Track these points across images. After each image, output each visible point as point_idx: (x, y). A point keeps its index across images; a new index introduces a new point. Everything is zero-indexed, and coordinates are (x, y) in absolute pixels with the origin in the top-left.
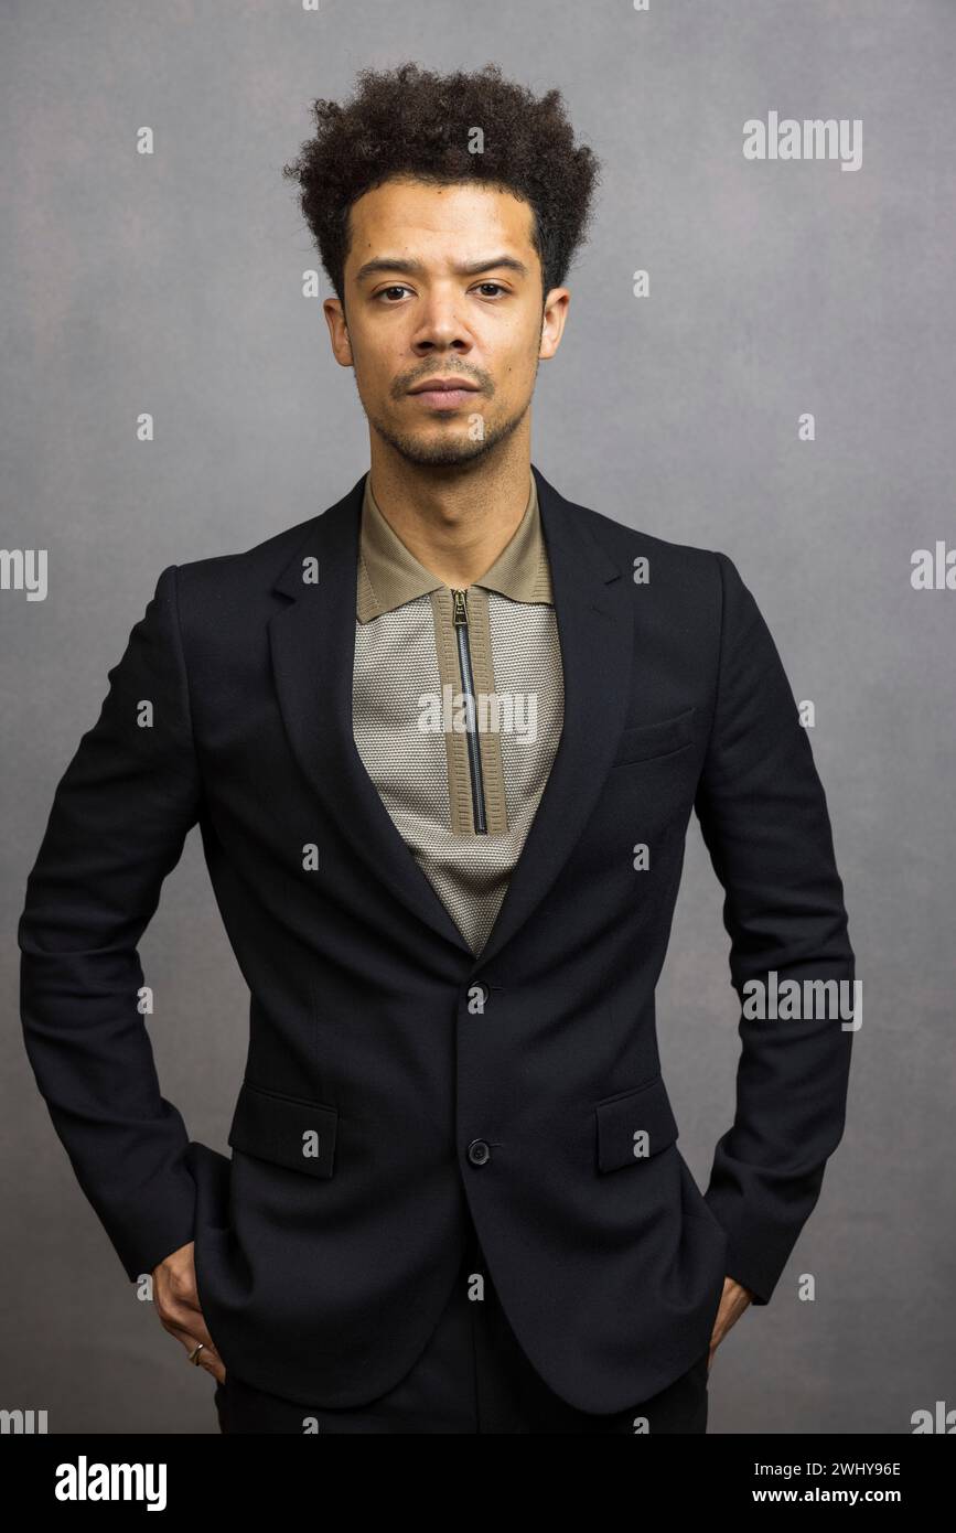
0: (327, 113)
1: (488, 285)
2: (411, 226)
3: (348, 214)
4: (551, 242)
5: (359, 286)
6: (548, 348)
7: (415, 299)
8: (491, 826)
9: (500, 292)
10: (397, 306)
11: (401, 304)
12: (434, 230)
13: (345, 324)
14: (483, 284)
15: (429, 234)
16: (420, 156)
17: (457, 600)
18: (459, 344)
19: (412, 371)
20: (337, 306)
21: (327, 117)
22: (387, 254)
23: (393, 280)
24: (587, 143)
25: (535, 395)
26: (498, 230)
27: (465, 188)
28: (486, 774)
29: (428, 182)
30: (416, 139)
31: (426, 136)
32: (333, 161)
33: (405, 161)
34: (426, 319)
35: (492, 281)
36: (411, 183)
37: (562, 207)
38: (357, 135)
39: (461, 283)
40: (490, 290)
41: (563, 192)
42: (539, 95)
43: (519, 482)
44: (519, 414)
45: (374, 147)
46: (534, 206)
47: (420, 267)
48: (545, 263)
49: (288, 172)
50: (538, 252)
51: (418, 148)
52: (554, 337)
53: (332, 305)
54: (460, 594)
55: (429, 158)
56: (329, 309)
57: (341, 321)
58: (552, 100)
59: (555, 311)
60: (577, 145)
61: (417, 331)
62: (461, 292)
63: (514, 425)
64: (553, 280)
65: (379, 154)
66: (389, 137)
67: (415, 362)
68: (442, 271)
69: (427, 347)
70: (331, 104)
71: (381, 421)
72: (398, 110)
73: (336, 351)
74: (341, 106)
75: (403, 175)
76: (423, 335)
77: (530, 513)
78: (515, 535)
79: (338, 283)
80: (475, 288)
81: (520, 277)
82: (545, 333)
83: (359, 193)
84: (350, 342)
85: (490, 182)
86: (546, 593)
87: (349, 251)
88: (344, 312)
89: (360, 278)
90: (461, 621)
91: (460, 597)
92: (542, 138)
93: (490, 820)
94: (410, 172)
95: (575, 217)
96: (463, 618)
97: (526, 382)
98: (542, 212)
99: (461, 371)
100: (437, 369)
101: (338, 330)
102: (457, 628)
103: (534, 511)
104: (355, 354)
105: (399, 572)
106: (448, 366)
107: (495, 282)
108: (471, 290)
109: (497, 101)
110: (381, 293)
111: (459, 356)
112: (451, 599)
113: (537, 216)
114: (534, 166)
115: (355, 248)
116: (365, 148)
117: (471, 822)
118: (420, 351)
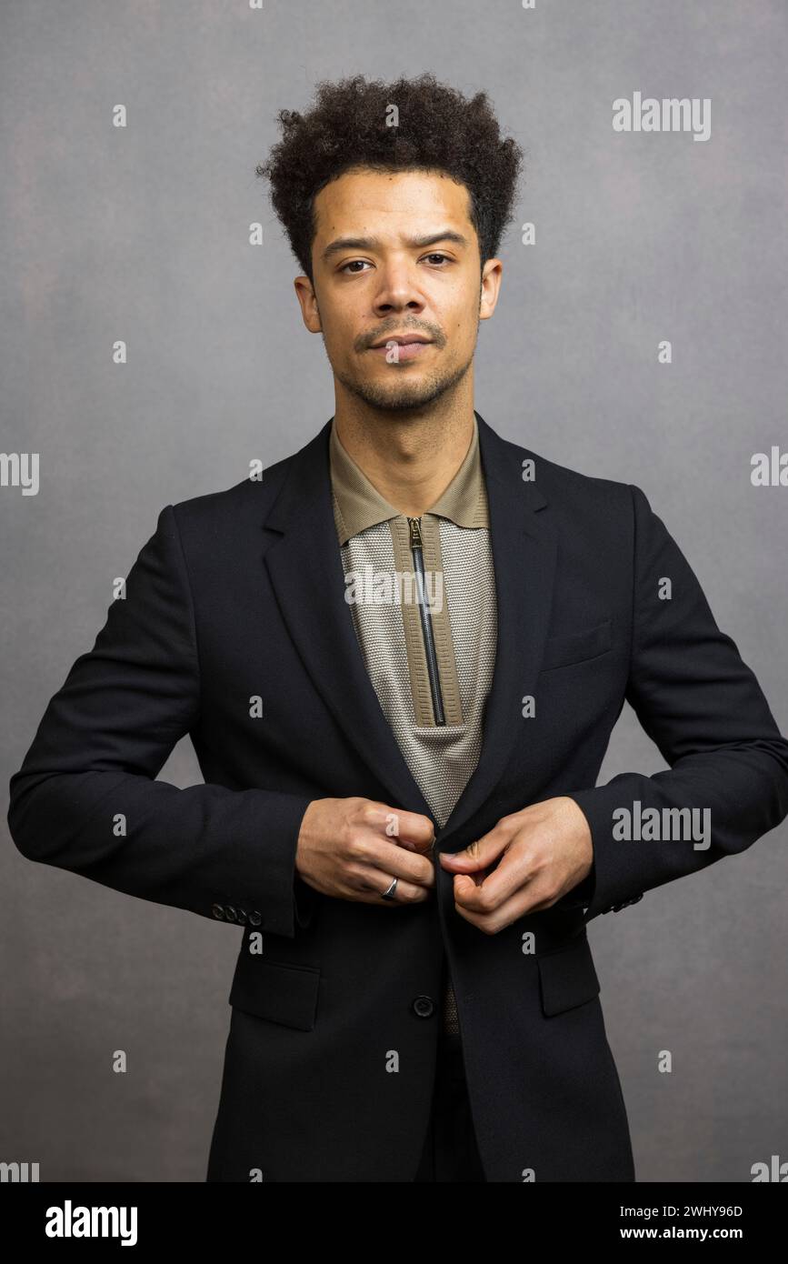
0: (291, 120)
1: (436, 255)
2: (368, 209)
3: (313, 203)
4: (485, 219)
5: (326, 263)
6: (486, 310)
7: (373, 270)
8: (449, 718)
9: (445, 261)
10: (359, 276)
11: (362, 275)
12: (387, 211)
13: (314, 296)
14: (430, 255)
15: (384, 214)
16: (373, 149)
17: (413, 527)
18: (414, 305)
19: (374, 330)
20: (307, 283)
21: (290, 125)
22: (348, 235)
23: (355, 255)
24: (511, 135)
25: (477, 349)
26: (441, 209)
27: (411, 174)
28: (442, 675)
29: (380, 171)
30: (368, 135)
31: (378, 132)
32: (298, 159)
33: (361, 153)
34: (384, 285)
35: (438, 252)
36: (366, 172)
37: (495, 189)
38: (319, 135)
39: (412, 255)
40: (437, 259)
41: (493, 176)
42: (469, 96)
43: (463, 425)
44: (465, 365)
45: (334, 144)
46: (469, 188)
47: (378, 243)
48: (481, 237)
49: (260, 172)
50: (475, 227)
51: (371, 142)
52: (490, 302)
53: (302, 282)
54: (414, 522)
55: (380, 150)
56: (299, 286)
57: (310, 295)
58: (480, 100)
59: (491, 278)
60: (503, 138)
61: (376, 297)
62: (412, 262)
63: (460, 375)
64: (488, 250)
65: (337, 150)
66: (346, 135)
67: (376, 323)
68: (397, 245)
69: (387, 309)
70: (294, 113)
71: (347, 375)
72: (352, 111)
73: (307, 320)
74: (302, 114)
75: (359, 166)
76: (382, 299)
77: (472, 452)
78: (459, 470)
79: (306, 263)
80: (423, 259)
81: (461, 248)
82: (483, 298)
83: (322, 185)
84: (318, 311)
85: (433, 170)
86: (485, 520)
87: (316, 234)
88: (313, 286)
89: (326, 255)
90: (416, 544)
91: (415, 524)
92: (474, 130)
93: (447, 713)
94: (364, 163)
95: (505, 196)
96: (419, 542)
97: (470, 337)
98: (476, 194)
99: (417, 327)
100: (397, 327)
101: (308, 303)
102: (413, 551)
103: (476, 449)
104: (323, 321)
105: (364, 502)
106: (406, 324)
107: (441, 253)
108: (421, 260)
109: (436, 100)
110: (345, 267)
111: (413, 315)
112: (407, 526)
113: (472, 197)
114: (469, 155)
115: (321, 231)
116: (326, 145)
117: (432, 716)
118: (380, 313)
